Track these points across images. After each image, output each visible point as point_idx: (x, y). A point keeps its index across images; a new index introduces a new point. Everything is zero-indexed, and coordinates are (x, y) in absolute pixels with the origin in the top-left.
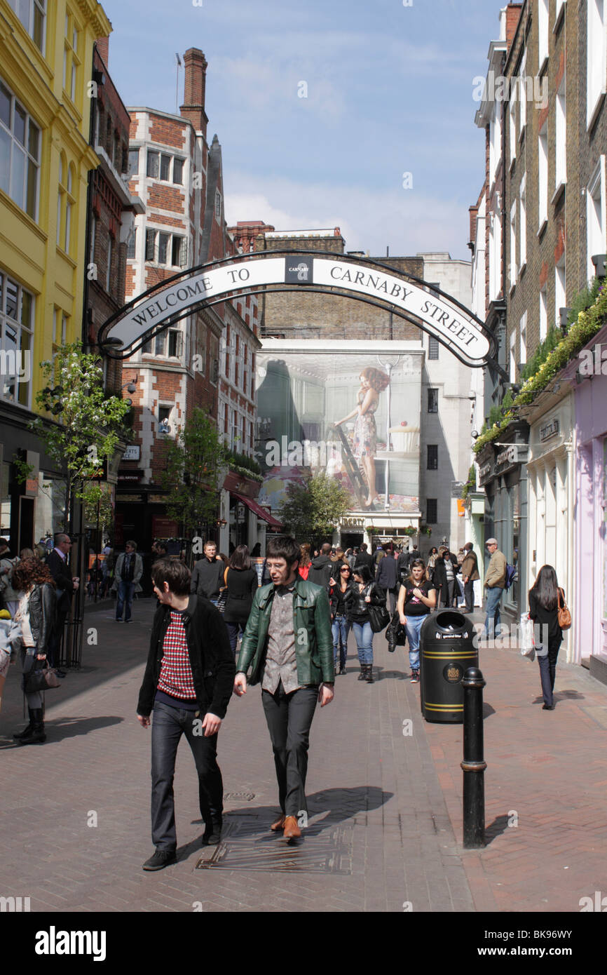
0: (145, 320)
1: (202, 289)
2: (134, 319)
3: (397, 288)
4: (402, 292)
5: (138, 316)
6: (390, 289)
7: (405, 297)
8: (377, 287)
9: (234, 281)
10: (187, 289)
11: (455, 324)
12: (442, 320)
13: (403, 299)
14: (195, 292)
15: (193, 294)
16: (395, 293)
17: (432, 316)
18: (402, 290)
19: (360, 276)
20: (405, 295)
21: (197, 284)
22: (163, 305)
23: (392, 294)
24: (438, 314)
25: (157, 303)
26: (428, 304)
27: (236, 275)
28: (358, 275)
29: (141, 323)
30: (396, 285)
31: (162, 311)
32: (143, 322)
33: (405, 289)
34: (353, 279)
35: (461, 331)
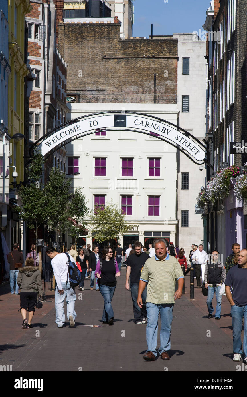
0: (51, 144)
1: (76, 129)
2: (46, 144)
3: (164, 129)
4: (166, 131)
5: (48, 142)
6: (161, 129)
7: (168, 133)
8: (155, 128)
9: (91, 126)
10: (70, 130)
11: (190, 145)
12: (184, 143)
13: (167, 134)
14: (73, 131)
15: (72, 132)
16: (163, 131)
17: (180, 141)
18: (167, 130)
19: (148, 123)
20: (168, 132)
21: (74, 127)
22: (59, 137)
23: (162, 131)
24: (183, 141)
25: (56, 136)
26: (178, 136)
27: (92, 123)
28: (147, 123)
29: (49, 146)
30: (163, 128)
31: (58, 140)
32: (50, 145)
33: (168, 129)
34: (145, 124)
35: (193, 148)
